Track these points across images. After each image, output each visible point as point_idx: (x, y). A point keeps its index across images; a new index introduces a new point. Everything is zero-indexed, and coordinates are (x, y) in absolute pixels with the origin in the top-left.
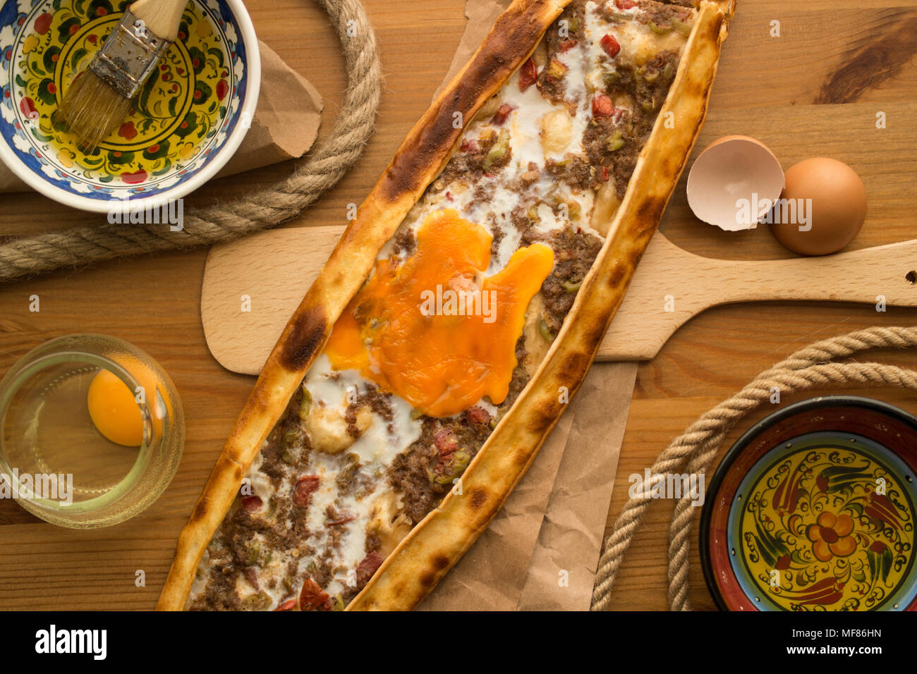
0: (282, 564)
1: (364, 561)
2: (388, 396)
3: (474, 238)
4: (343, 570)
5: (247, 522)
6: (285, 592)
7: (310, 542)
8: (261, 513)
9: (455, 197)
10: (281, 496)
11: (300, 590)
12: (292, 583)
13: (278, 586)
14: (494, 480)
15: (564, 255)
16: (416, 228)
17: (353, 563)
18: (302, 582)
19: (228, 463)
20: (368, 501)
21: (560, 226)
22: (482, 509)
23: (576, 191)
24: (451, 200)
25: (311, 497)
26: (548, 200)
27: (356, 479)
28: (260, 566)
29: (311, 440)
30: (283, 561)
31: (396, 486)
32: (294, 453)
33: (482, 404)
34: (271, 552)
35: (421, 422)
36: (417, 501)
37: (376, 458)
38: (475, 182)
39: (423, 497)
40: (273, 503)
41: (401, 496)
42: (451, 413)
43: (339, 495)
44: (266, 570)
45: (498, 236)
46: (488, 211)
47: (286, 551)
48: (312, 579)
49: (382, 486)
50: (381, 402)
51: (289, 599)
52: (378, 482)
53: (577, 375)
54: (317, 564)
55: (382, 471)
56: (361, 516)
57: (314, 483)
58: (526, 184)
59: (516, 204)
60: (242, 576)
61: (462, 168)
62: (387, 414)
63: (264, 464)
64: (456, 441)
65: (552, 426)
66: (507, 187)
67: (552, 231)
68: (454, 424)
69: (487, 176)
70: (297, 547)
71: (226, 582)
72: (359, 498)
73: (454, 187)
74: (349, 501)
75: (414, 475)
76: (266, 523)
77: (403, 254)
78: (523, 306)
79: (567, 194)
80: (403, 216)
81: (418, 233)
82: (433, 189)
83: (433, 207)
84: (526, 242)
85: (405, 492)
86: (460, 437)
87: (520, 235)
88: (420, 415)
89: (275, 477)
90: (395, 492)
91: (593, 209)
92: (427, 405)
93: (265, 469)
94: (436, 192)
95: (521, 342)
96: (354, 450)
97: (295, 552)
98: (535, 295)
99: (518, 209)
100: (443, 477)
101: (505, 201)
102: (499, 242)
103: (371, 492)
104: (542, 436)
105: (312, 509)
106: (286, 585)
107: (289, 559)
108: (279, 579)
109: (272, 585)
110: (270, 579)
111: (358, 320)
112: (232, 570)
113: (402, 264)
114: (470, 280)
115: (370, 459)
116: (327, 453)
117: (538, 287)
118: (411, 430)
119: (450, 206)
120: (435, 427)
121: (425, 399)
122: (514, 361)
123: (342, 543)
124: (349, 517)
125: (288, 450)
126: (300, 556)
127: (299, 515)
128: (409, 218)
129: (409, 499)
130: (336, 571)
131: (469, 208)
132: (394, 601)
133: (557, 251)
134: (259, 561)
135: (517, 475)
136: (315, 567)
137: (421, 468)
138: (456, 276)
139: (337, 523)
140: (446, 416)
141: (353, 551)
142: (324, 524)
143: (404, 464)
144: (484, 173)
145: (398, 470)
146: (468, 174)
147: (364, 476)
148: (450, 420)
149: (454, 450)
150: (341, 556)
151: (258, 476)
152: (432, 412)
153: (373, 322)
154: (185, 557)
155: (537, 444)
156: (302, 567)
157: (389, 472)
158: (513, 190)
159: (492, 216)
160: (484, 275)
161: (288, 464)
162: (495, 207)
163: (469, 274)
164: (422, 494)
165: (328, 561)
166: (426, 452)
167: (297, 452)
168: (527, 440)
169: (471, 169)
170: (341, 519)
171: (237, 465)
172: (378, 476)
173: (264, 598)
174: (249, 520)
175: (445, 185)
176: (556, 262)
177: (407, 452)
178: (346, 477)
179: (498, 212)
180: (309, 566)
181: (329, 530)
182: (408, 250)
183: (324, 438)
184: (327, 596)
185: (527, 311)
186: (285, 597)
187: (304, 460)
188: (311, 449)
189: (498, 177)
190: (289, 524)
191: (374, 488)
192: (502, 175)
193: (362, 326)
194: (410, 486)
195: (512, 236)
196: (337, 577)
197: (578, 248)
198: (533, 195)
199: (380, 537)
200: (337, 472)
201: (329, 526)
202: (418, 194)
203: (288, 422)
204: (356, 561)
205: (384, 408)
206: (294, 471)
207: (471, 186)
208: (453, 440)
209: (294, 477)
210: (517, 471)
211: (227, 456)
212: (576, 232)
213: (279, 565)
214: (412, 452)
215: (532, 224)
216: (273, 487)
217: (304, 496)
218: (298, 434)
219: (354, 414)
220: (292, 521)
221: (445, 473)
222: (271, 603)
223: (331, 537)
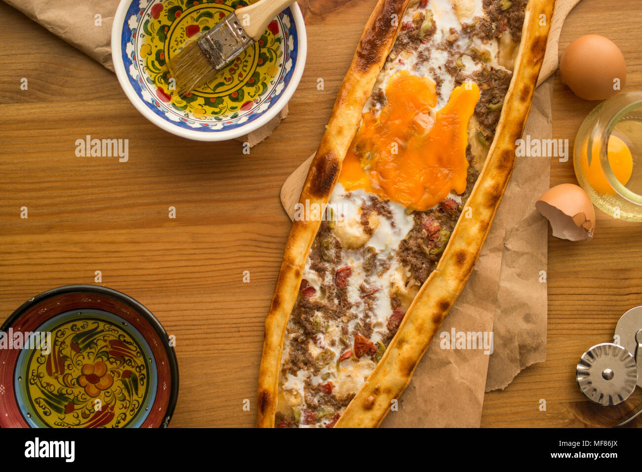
0: (337, 329)
1: (392, 316)
2: (387, 202)
3: (423, 87)
4: (379, 325)
5: (309, 305)
6: (343, 347)
7: (353, 311)
8: (316, 297)
9: (405, 61)
10: (328, 284)
11: (353, 343)
12: (347, 339)
13: (337, 343)
14: (469, 244)
15: (485, 87)
16: (384, 87)
17: (385, 318)
18: (353, 338)
19: (289, 268)
20: (386, 276)
21: (478, 68)
22: (465, 265)
23: (485, 42)
24: (403, 64)
25: (348, 281)
26: (468, 52)
27: (376, 264)
28: (323, 333)
29: (340, 242)
30: (338, 326)
31: (404, 262)
32: (330, 253)
33: (451, 196)
34: (328, 322)
35: (413, 216)
36: (421, 268)
37: (387, 246)
38: (416, 49)
39: (424, 266)
40: (323, 289)
41: (408, 268)
42: (432, 206)
43: (366, 276)
44: (327, 335)
45: (439, 83)
46: (429, 67)
47: (338, 319)
48: (360, 334)
49: (395, 264)
50: (383, 207)
51: (346, 351)
52: (391, 262)
53: (509, 165)
54: (361, 324)
55: (393, 254)
56: (384, 287)
57: (348, 271)
58: (451, 44)
59: (447, 58)
60: (311, 342)
61: (405, 41)
62: (389, 215)
63: (312, 264)
64: (438, 224)
65: (499, 201)
66: (438, 49)
67: (474, 72)
68: (434, 213)
69: (423, 43)
70: (345, 315)
71: (302, 347)
72: (380, 275)
73: (403, 55)
74: (373, 278)
75: (415, 252)
76: (321, 304)
77: (378, 106)
78: (465, 126)
79: (480, 46)
80: (374, 80)
81: (386, 90)
82: (389, 59)
83: (392, 71)
84: (459, 83)
85: (410, 265)
86: (440, 221)
87: (454, 79)
88: (412, 211)
89: (320, 271)
90: (404, 266)
91: (499, 53)
92: (415, 204)
93: (314, 267)
94: (392, 61)
95: (469, 149)
96: (370, 244)
97: (344, 319)
98: (471, 117)
99: (449, 62)
100: (436, 249)
101: (439, 58)
102: (440, 86)
103: (388, 269)
104: (494, 209)
105: (350, 288)
106: (342, 342)
107: (341, 324)
108: (337, 339)
109: (333, 344)
110: (331, 340)
111: (357, 155)
112: (305, 339)
113: (380, 112)
114: (427, 115)
115: (383, 248)
116: (353, 249)
117: (473, 112)
118: (407, 222)
119: (403, 68)
120: (422, 217)
121: (413, 200)
122: (467, 164)
123: (374, 306)
124: (376, 289)
125: (326, 252)
126: (348, 321)
127: (342, 295)
128: (378, 82)
129: (415, 269)
130: (375, 326)
131: (416, 67)
132: (418, 337)
133: (480, 85)
134: (321, 329)
135: (483, 239)
136: (360, 326)
137: (419, 246)
138: (417, 114)
139: (368, 295)
140: (429, 209)
141: (383, 311)
142: (360, 297)
143: (407, 246)
144: (421, 42)
145: (403, 251)
146: (411, 44)
147: (380, 260)
148: (431, 211)
149: (439, 230)
150: (375, 315)
151: (309, 273)
152: (420, 208)
153: (367, 155)
154: (272, 336)
155: (492, 215)
156: (351, 328)
157: (398, 254)
158: (442, 50)
159: (432, 70)
160: (436, 110)
161: (328, 261)
162: (433, 63)
163: (425, 111)
164: (423, 264)
165: (368, 320)
166: (419, 235)
167: (332, 252)
168: (486, 214)
169: (412, 41)
170: (370, 291)
171: (295, 268)
172: (390, 258)
173: (329, 353)
174: (310, 303)
175: (397, 55)
176: (481, 92)
177: (407, 238)
178: (370, 264)
179: (436, 66)
180: (355, 327)
181: (363, 300)
182: (381, 103)
183: (350, 239)
184: (372, 343)
185: (469, 128)
186: (344, 350)
187: (338, 257)
188: (341, 248)
189: (431, 43)
190: (336, 301)
191: (390, 267)
192: (433, 41)
193: (361, 159)
194: (414, 260)
195: (448, 82)
196: (376, 330)
197: (493, 80)
198: (457, 50)
199: (399, 298)
200: (362, 261)
201: (363, 297)
202: (381, 64)
203: (322, 232)
204: (387, 317)
205: (385, 211)
206: (333, 266)
207: (414, 52)
208: (436, 224)
209: (333, 270)
210: (483, 235)
211: (287, 263)
212: (490, 70)
213: (335, 330)
214: (410, 237)
215: (460, 70)
216: (320, 279)
217: (343, 281)
218: (330, 240)
219: (367, 218)
220: (338, 299)
221: (436, 246)
222: (335, 355)
223: (367, 304)
